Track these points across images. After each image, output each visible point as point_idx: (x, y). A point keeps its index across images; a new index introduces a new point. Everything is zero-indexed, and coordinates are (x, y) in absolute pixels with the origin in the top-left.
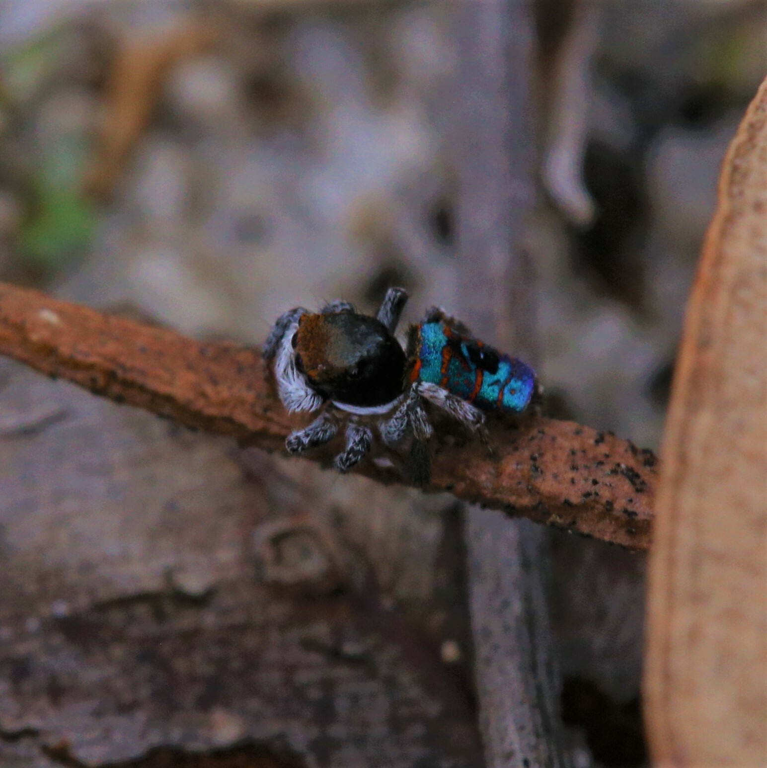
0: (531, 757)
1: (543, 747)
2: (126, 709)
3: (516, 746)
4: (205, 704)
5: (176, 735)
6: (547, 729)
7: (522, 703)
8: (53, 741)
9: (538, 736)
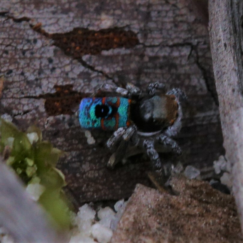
0: (227, 42)
1: (233, 38)
2: (65, 11)
3: (222, 38)
4: (98, 11)
5: (85, 24)
6: (235, 31)
7: (225, 20)
8: (35, 23)
9: (231, 34)
